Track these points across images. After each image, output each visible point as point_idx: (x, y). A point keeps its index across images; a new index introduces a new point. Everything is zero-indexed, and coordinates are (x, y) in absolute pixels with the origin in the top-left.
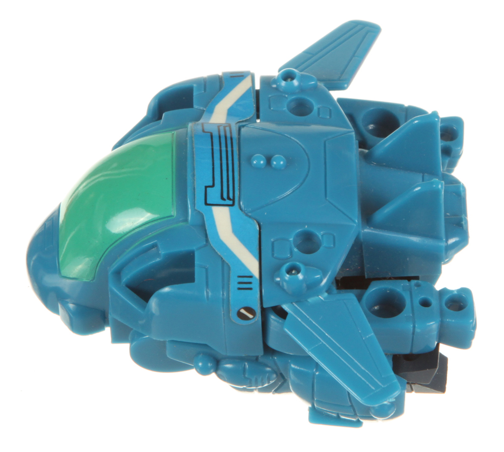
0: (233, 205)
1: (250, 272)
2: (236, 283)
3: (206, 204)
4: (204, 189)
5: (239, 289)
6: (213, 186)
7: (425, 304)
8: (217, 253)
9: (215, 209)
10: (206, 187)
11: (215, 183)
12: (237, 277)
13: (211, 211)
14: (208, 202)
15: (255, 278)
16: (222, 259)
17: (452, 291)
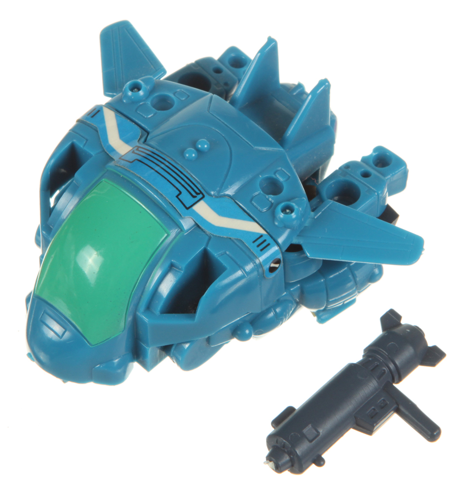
0: (204, 197)
1: (258, 233)
2: (256, 248)
3: (187, 208)
4: (177, 199)
5: (262, 250)
6: (180, 193)
7: (366, 175)
8: (223, 237)
9: (195, 208)
10: (177, 197)
11: (180, 189)
12: (253, 244)
13: (194, 211)
14: (188, 206)
15: (265, 235)
16: (230, 239)
17: (371, 155)
